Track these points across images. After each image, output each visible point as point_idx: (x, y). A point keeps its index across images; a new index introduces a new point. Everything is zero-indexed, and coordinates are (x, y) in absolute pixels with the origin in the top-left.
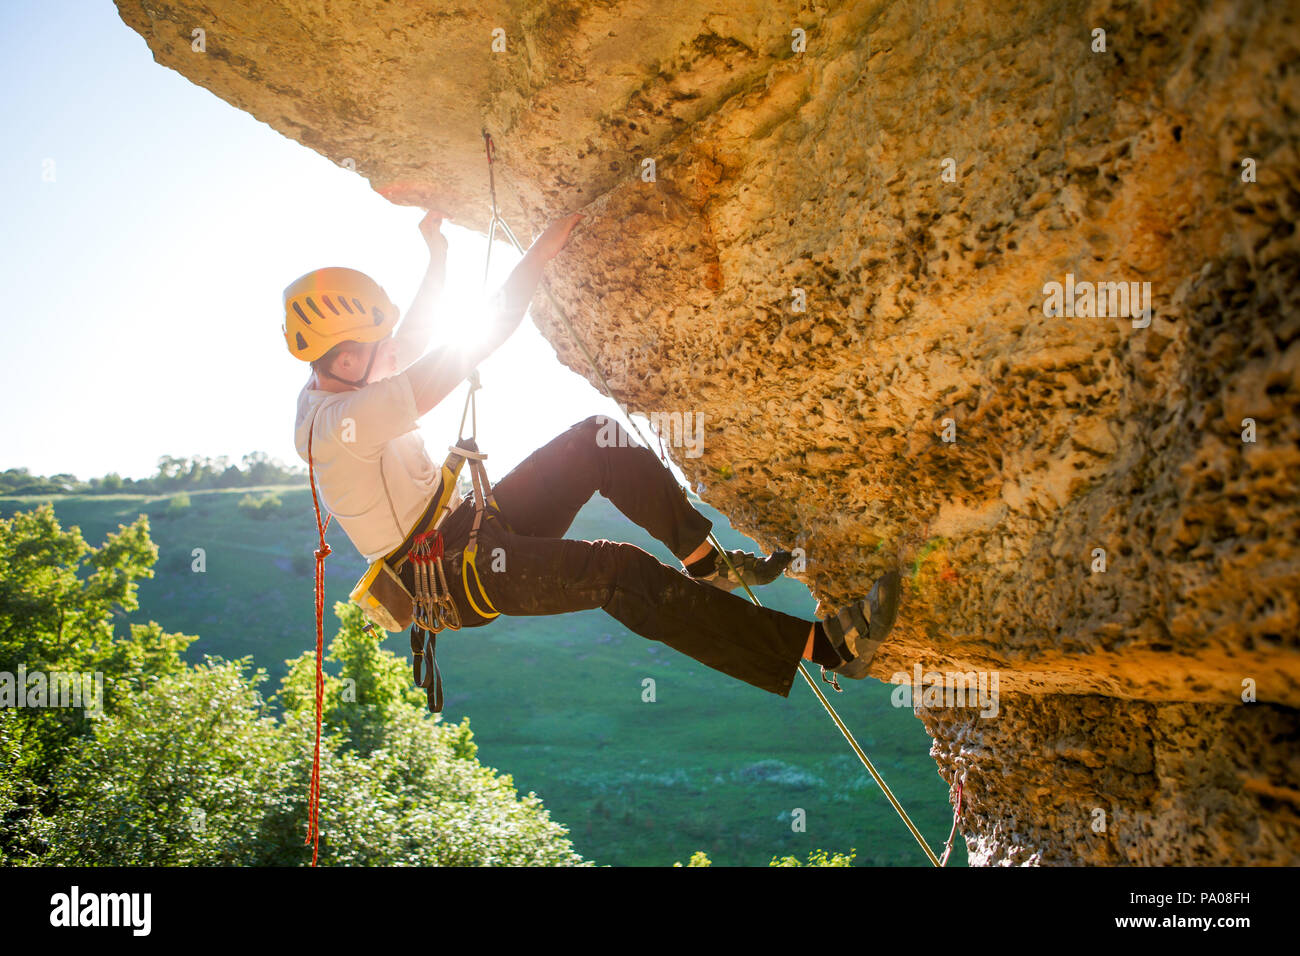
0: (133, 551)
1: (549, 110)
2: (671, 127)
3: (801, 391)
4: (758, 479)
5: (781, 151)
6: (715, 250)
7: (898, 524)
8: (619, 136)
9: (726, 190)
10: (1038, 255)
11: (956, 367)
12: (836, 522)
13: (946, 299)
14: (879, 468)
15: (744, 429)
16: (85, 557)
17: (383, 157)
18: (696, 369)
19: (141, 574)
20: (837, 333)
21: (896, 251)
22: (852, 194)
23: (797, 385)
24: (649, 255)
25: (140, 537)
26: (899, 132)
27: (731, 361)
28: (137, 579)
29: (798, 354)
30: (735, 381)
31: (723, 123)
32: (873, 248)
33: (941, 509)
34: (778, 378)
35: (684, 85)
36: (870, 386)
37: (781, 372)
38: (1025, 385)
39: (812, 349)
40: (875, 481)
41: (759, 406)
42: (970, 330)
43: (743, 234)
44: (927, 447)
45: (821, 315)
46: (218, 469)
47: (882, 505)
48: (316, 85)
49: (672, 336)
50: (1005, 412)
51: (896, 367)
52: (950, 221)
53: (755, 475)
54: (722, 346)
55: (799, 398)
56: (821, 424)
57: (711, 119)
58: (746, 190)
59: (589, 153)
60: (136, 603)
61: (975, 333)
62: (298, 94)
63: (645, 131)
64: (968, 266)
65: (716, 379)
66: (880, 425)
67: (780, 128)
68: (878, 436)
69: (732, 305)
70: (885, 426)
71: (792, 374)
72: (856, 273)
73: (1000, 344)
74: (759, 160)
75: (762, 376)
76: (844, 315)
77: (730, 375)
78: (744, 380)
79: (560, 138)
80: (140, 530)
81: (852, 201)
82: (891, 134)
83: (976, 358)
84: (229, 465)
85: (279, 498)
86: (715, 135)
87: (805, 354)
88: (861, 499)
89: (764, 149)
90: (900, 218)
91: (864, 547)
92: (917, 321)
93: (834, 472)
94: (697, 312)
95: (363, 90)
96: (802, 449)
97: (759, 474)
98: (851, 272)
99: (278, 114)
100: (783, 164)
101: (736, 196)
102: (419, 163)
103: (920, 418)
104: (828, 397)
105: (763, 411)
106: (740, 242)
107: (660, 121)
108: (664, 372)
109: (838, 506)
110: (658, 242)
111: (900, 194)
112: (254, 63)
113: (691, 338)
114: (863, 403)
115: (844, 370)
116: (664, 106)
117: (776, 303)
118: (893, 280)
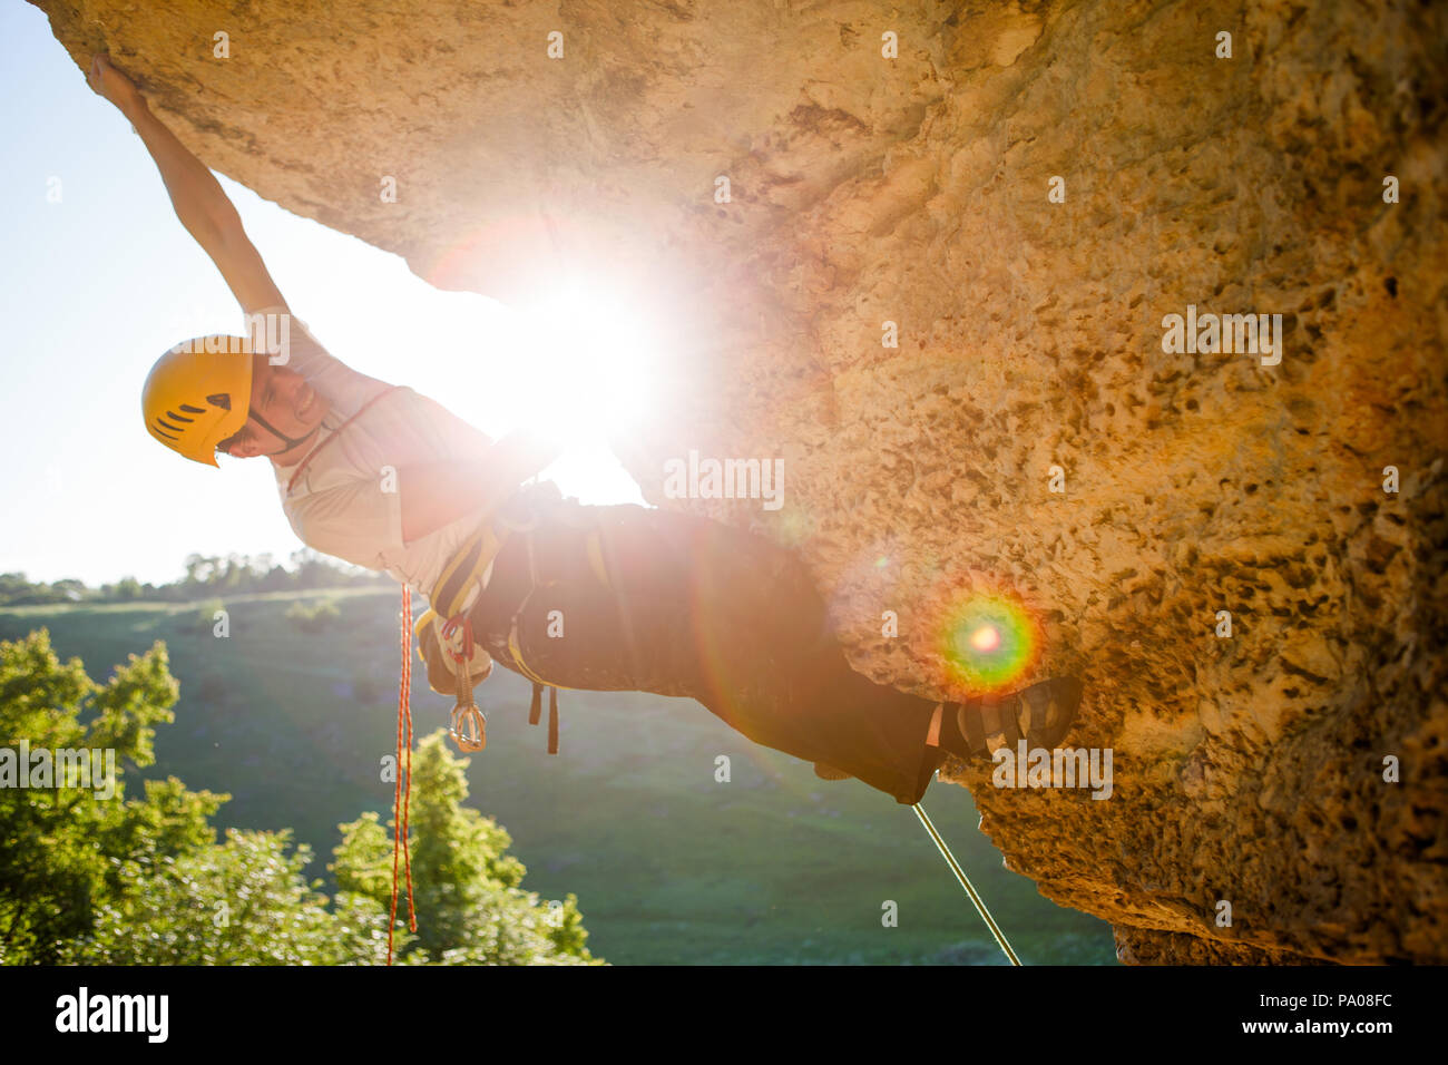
0: (146, 687)
1: (617, 192)
2: (769, 217)
3: (943, 557)
4: (898, 659)
5: (907, 252)
6: (829, 374)
8: (706, 226)
9: (840, 300)
10: (1226, 420)
11: (1134, 546)
13: (1114, 463)
15: (874, 599)
16: (88, 698)
17: (421, 236)
18: (810, 523)
19: (157, 717)
20: (984, 490)
21: (1052, 394)
22: (995, 317)
23: (937, 549)
24: (746, 379)
25: (156, 671)
26: (1048, 244)
27: (854, 515)
28: (153, 724)
29: (936, 512)
30: (860, 540)
31: (832, 215)
32: (1022, 389)
33: (1126, 719)
34: (914, 539)
35: (782, 166)
36: (1028, 558)
37: (917, 532)
38: (1219, 582)
39: (954, 508)
42: (1148, 501)
43: (864, 356)
44: (1104, 641)
45: (962, 466)
46: (260, 569)
48: (330, 158)
50: (1196, 612)
51: (1059, 538)
52: (1115, 364)
53: (892, 656)
54: (843, 494)
55: (942, 566)
56: (969, 599)
57: (817, 209)
58: (865, 300)
60: (152, 755)
61: (1155, 505)
62: (310, 169)
63: (738, 220)
64: (1140, 426)
65: (836, 536)
66: (1043, 607)
67: (905, 223)
68: (1042, 619)
69: (853, 446)
70: (1050, 609)
71: (931, 536)
72: (1003, 417)
73: (1186, 523)
74: (879, 262)
75: (893, 535)
76: (990, 468)
77: (854, 532)
78: (871, 539)
80: (156, 661)
81: (994, 326)
82: (1038, 247)
83: (1158, 537)
84: (273, 565)
85: (336, 605)
86: (824, 229)
87: (945, 513)
89: (887, 249)
90: (1054, 355)
92: (1081, 484)
94: (809, 452)
97: (898, 654)
98: (997, 416)
99: (288, 192)
100: (909, 269)
101: (852, 308)
103: (1093, 602)
104: (976, 567)
105: (897, 578)
106: (859, 366)
107: (757, 208)
111: (1052, 324)
112: (252, 135)
113: (803, 482)
114: (1021, 579)
115: (995, 536)
116: (759, 191)
117: (908, 447)
118: (1049, 430)
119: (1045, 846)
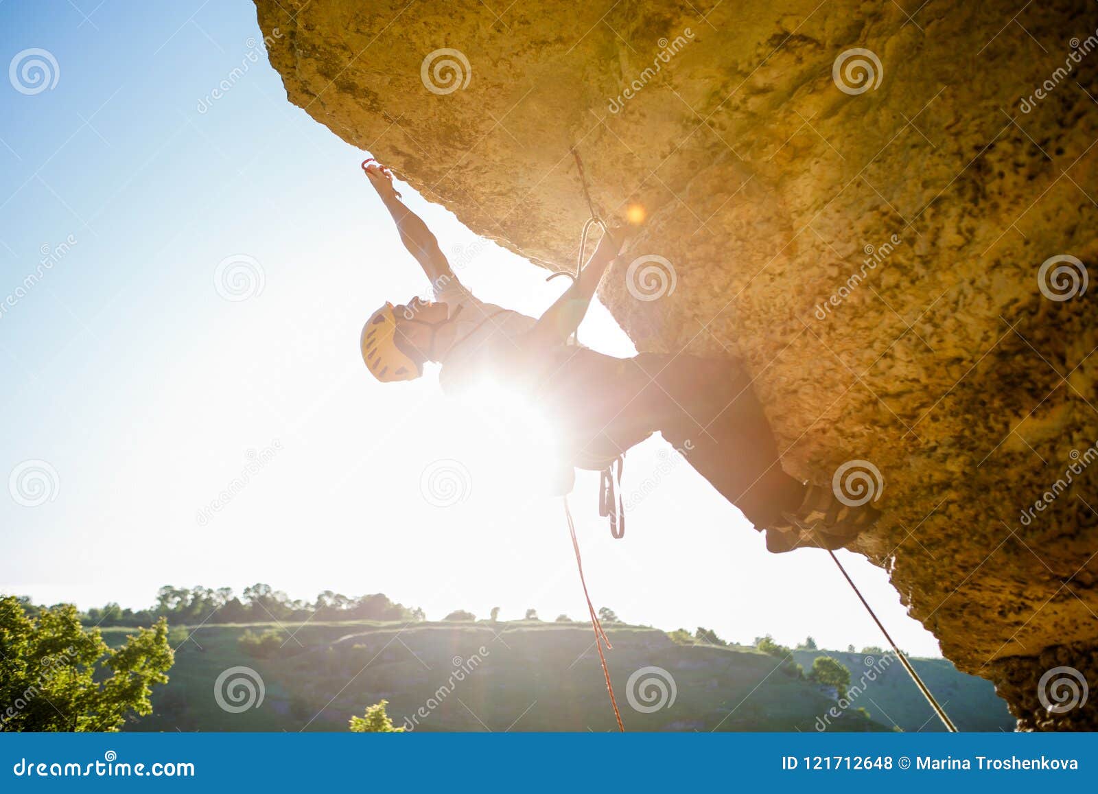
0: (149, 652)
1: (637, 115)
2: (746, 121)
3: (872, 338)
4: (832, 438)
5: (848, 125)
6: (790, 220)
7: (970, 453)
8: (699, 134)
9: (798, 166)
11: (1017, 279)
12: (909, 465)
13: (1004, 216)
14: (949, 402)
15: (817, 385)
16: (103, 659)
17: (472, 185)
18: (772, 332)
19: (155, 678)
20: (903, 274)
21: (956, 186)
22: (914, 146)
23: (867, 333)
24: (729, 229)
25: (158, 640)
26: (955, 83)
27: (806, 321)
28: (152, 681)
29: (868, 300)
30: (809, 338)
31: (794, 109)
32: (935, 187)
33: (1011, 425)
34: (849, 330)
35: (760, 80)
36: (937, 320)
37: (852, 323)
39: (881, 293)
40: (945, 416)
41: (832, 360)
42: (1027, 243)
43: (815, 203)
44: (993, 366)
45: (889, 259)
47: (952, 440)
48: (426, 114)
49: (747, 306)
51: (961, 292)
52: (1005, 146)
53: (828, 435)
54: (796, 307)
55: (870, 345)
56: (891, 367)
57: (784, 106)
58: (817, 163)
59: (670, 153)
60: (151, 707)
61: (1032, 244)
62: (408, 123)
63: (722, 128)
64: (1021, 179)
65: (792, 339)
66: (947, 354)
67: (844, 109)
68: (946, 366)
69: (805, 267)
70: (952, 355)
71: (862, 323)
74: (827, 137)
75: (834, 330)
76: (911, 254)
77: (805, 334)
78: (818, 335)
79: (644, 143)
80: (160, 632)
81: (913, 152)
82: (948, 84)
83: (1034, 267)
84: (230, 598)
85: (280, 634)
86: (788, 120)
87: (876, 299)
88: (932, 438)
89: (833, 126)
90: (959, 154)
91: (937, 485)
92: (979, 243)
93: (903, 416)
94: (772, 280)
95: (465, 116)
96: (875, 396)
97: (832, 433)
98: (916, 214)
99: (388, 143)
100: (849, 136)
101: (808, 170)
102: (504, 191)
103: (986, 339)
104: (895, 338)
105: (836, 364)
106: (811, 210)
107: (738, 115)
108: (742, 341)
109: (910, 449)
110: (737, 217)
113: (766, 305)
114: (932, 335)
115: (912, 310)
116: (741, 101)
117: (847, 259)
118: (954, 212)
119: (946, 561)
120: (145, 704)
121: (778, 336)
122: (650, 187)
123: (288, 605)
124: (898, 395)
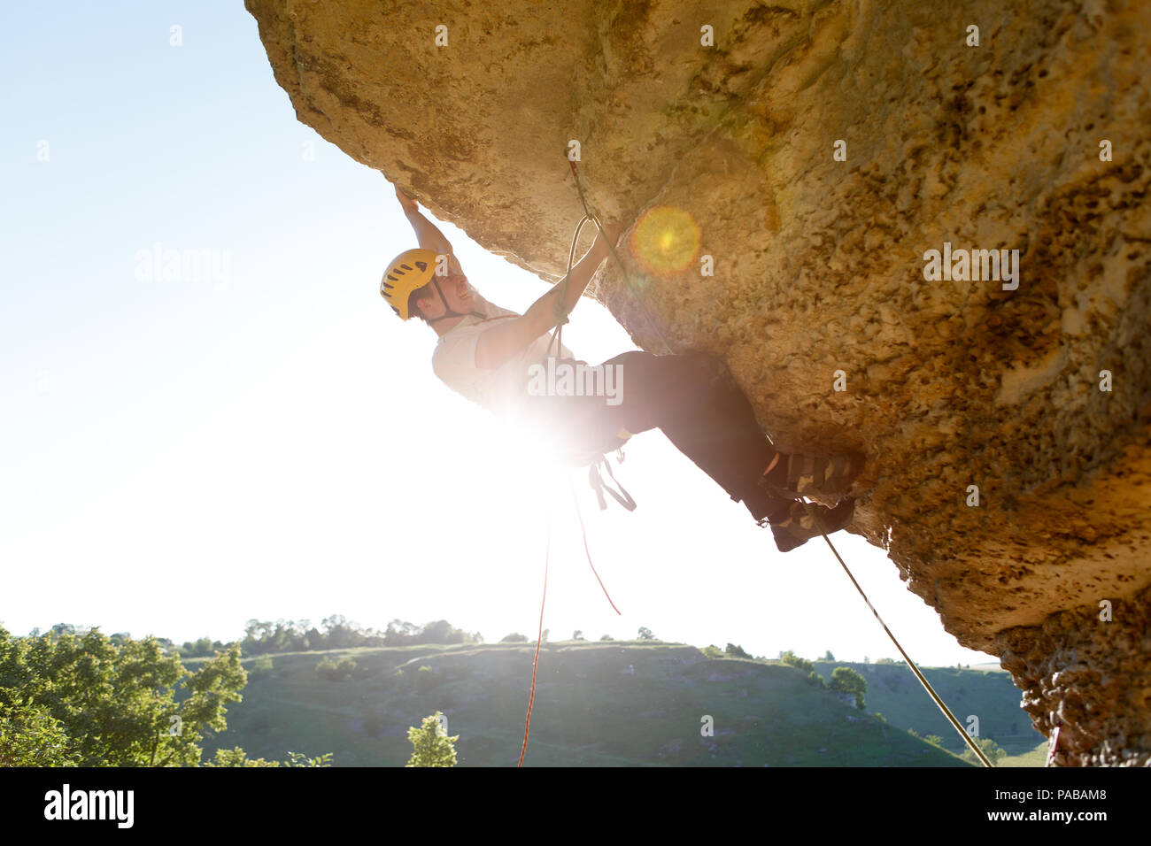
0: (225, 675)
1: (623, 108)
2: (727, 104)
3: (858, 305)
4: (823, 412)
5: (826, 93)
6: (773, 194)
7: (962, 413)
8: (683, 121)
9: (779, 139)
10: (1069, 72)
11: (1003, 221)
12: (901, 432)
13: (987, 153)
14: (938, 363)
15: (806, 358)
16: (182, 681)
17: (478, 199)
18: (759, 308)
19: (230, 697)
20: (888, 233)
21: (937, 133)
22: (893, 100)
23: (853, 300)
24: (713, 210)
25: (232, 662)
26: (931, 24)
27: (792, 292)
29: (853, 265)
30: (797, 310)
31: (773, 83)
32: (915, 137)
33: (1004, 378)
34: (835, 298)
35: (738, 57)
37: (838, 291)
38: (1071, 204)
39: (866, 256)
40: (935, 378)
41: (820, 332)
42: (1012, 181)
43: (796, 174)
44: (983, 317)
45: (871, 220)
46: (300, 631)
47: (944, 402)
48: (426, 125)
49: (735, 285)
50: (1055, 239)
52: (985, 81)
53: (819, 409)
54: (782, 282)
55: (857, 312)
56: (878, 332)
57: (764, 80)
58: (797, 134)
59: (657, 144)
60: (225, 724)
61: (1018, 182)
62: (411, 136)
63: (705, 113)
64: (1004, 112)
65: (778, 313)
66: (935, 311)
67: (824, 75)
68: (934, 324)
69: (789, 239)
70: (940, 312)
71: (847, 290)
72: (902, 169)
73: (1043, 180)
74: (807, 107)
75: (821, 300)
76: (893, 212)
77: (791, 307)
78: (804, 308)
79: (631, 137)
80: (233, 655)
81: (892, 105)
82: (924, 28)
83: (1020, 205)
84: (310, 629)
85: (355, 659)
86: (767, 95)
87: (860, 263)
88: (923, 402)
89: (812, 95)
90: (938, 97)
91: (930, 449)
93: (894, 382)
94: (758, 256)
95: (464, 125)
96: (863, 365)
97: (824, 407)
98: (897, 169)
99: (394, 157)
100: (828, 103)
101: (789, 143)
102: (508, 203)
104: (884, 302)
105: (823, 335)
106: (793, 182)
107: (718, 97)
108: (731, 321)
109: (902, 416)
110: (722, 197)
112: (378, 107)
113: (754, 283)
114: (918, 293)
115: (897, 270)
116: (721, 82)
117: (830, 226)
118: (935, 160)
119: (943, 527)
120: (220, 721)
121: (765, 312)
122: (641, 182)
123: (361, 633)
124: (887, 361)
